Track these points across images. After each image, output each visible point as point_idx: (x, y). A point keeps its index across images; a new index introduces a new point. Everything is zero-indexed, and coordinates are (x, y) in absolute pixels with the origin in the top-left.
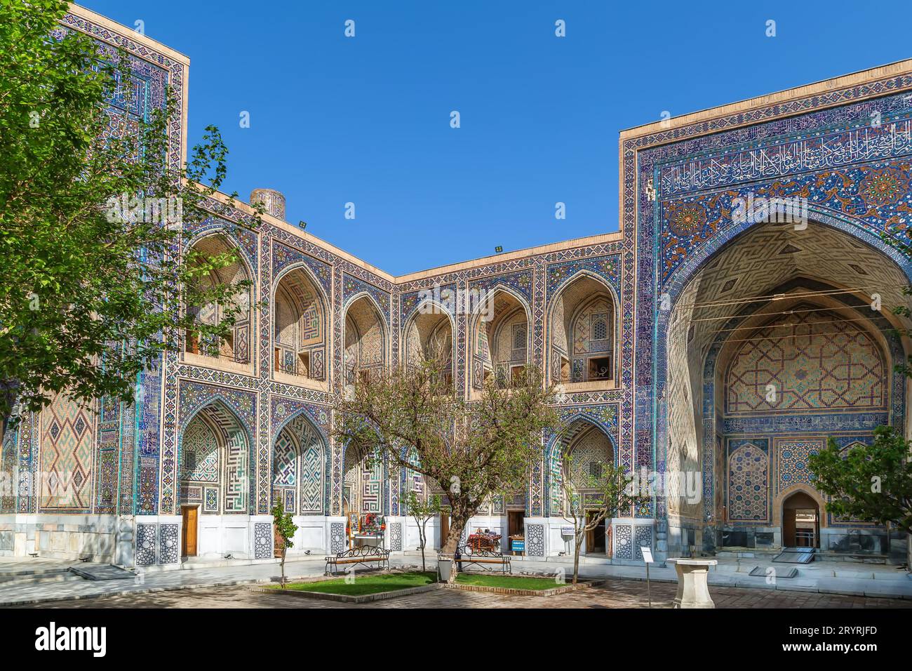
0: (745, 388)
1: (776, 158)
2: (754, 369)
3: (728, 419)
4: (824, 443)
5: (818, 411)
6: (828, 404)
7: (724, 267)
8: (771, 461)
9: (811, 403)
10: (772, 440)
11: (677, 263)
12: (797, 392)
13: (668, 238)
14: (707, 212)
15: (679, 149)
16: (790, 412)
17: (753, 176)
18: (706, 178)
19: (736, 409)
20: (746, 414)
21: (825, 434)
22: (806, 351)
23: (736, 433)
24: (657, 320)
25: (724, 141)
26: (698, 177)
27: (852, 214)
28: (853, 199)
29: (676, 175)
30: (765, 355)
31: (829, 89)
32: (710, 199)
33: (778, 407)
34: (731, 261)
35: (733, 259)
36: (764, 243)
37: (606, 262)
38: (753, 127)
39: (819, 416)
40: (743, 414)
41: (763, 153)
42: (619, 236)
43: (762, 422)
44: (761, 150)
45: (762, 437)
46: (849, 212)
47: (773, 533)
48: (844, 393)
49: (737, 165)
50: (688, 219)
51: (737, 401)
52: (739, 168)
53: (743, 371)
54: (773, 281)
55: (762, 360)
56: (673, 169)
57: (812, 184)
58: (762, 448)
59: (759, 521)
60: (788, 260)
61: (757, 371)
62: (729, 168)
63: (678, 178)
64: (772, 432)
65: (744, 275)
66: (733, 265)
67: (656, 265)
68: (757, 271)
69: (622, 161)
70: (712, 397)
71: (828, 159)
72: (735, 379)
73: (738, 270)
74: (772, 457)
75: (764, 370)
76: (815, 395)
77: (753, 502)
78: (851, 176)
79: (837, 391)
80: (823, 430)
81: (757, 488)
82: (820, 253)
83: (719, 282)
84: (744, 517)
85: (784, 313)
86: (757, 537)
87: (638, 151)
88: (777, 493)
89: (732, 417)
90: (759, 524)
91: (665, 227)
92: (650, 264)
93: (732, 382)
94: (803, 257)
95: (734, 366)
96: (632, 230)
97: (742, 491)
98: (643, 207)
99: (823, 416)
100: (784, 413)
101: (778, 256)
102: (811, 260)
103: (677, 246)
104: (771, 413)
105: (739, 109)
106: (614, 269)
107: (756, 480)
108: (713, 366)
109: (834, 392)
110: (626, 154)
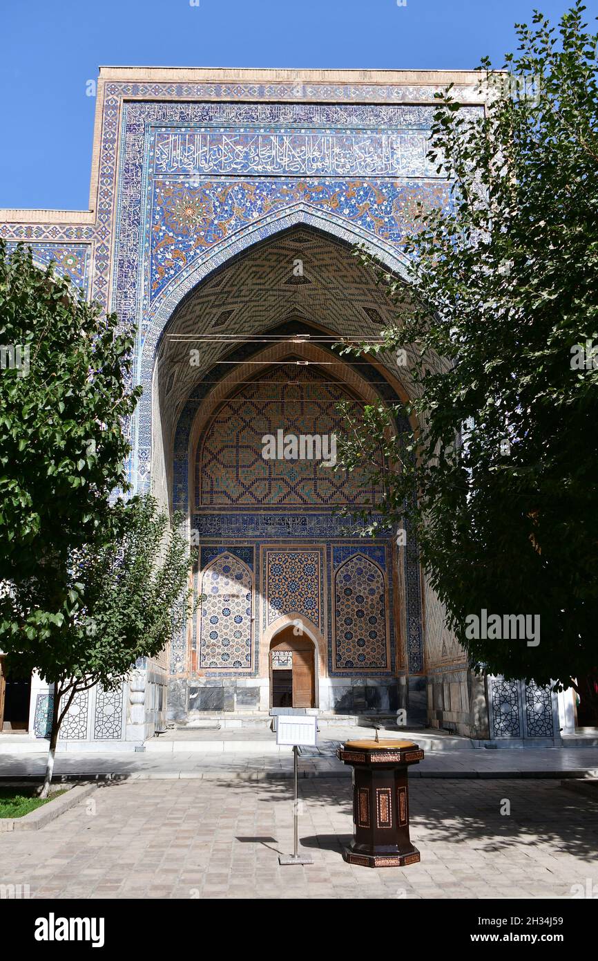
0: (223, 471)
1: (302, 151)
2: (235, 444)
3: (200, 515)
4: (322, 554)
5: (314, 509)
6: (325, 498)
7: (225, 290)
8: (257, 580)
9: (305, 498)
10: (258, 548)
11: (172, 272)
12: (288, 480)
13: (161, 234)
14: (214, 206)
15: (182, 113)
16: (280, 508)
17: (274, 169)
18: (216, 159)
19: (211, 503)
20: (224, 509)
21: (323, 542)
22: (297, 424)
23: (210, 536)
24: (141, 352)
25: (240, 114)
26: (204, 156)
27: (386, 238)
28: (386, 220)
29: (175, 146)
30: (248, 425)
31: (362, 81)
32: (219, 190)
33: (266, 501)
34: (236, 283)
35: (237, 280)
36: (274, 264)
37: (66, 253)
38: (276, 105)
39: (315, 515)
40: (220, 509)
41: (287, 141)
42: (89, 218)
43: (245, 522)
44: (285, 138)
45: (246, 545)
46: (382, 235)
47: (259, 688)
48: (343, 484)
49: (255, 150)
50: (189, 212)
51: (212, 489)
52: (258, 155)
53: (219, 447)
54: (267, 322)
55: (244, 433)
56: (172, 138)
57: (342, 193)
58: (245, 561)
59: (240, 670)
60: (290, 293)
61: (237, 447)
62: (246, 152)
63: (179, 151)
64: (259, 536)
65: (242, 305)
66: (235, 288)
67: (142, 269)
68: (256, 304)
69: (100, 110)
70: (186, 481)
71: (360, 164)
72: (209, 457)
73: (238, 297)
74: (258, 573)
75: (247, 447)
76: (309, 486)
77: (233, 641)
78: (384, 191)
79: (335, 481)
80: (320, 536)
81: (239, 620)
82: (334, 288)
83: (214, 310)
84: (221, 663)
85: (298, 363)
86: (238, 695)
87: (125, 101)
88: (265, 627)
89: (206, 512)
90: (240, 674)
91: (157, 217)
92: (133, 266)
93: (206, 461)
94: (309, 292)
95: (208, 438)
96: (108, 212)
97: (218, 624)
98: (127, 183)
99: (319, 515)
100: (272, 509)
101: (283, 287)
102: (318, 297)
103: (173, 247)
104: (257, 509)
105: (260, 79)
106: (79, 266)
107: (237, 608)
108: (188, 435)
109: (332, 483)
110: (107, 101)
